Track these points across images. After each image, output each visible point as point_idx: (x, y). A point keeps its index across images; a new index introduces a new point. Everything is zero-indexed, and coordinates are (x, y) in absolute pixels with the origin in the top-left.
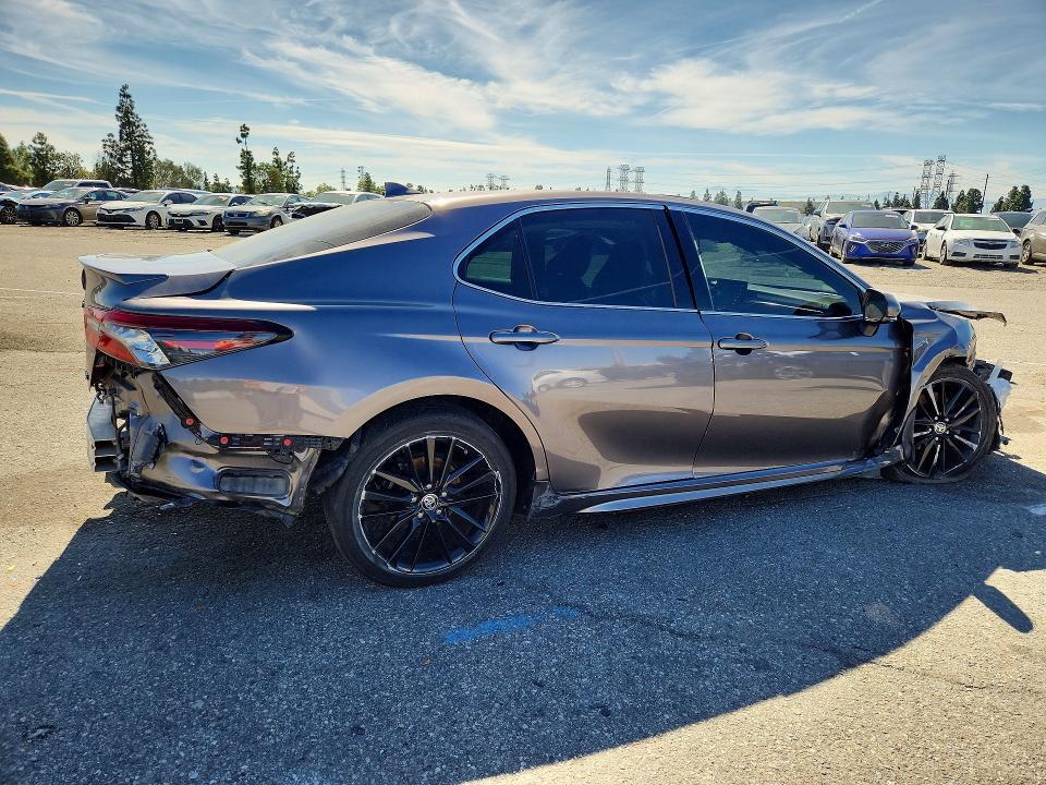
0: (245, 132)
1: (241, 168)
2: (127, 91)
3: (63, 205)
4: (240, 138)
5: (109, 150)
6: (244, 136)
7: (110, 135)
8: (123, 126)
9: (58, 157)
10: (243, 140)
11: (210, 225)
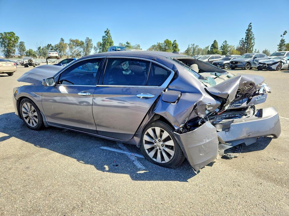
1: (279, 45)
2: (251, 25)
5: (241, 43)
7: (243, 39)
8: (247, 36)
10: (283, 36)
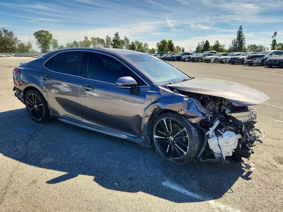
0: (275, 34)
1: (272, 45)
3: (199, 57)
4: (273, 36)
6: (275, 35)
7: (235, 39)
8: (238, 37)
9: (220, 46)
10: (274, 37)
11: (228, 62)
